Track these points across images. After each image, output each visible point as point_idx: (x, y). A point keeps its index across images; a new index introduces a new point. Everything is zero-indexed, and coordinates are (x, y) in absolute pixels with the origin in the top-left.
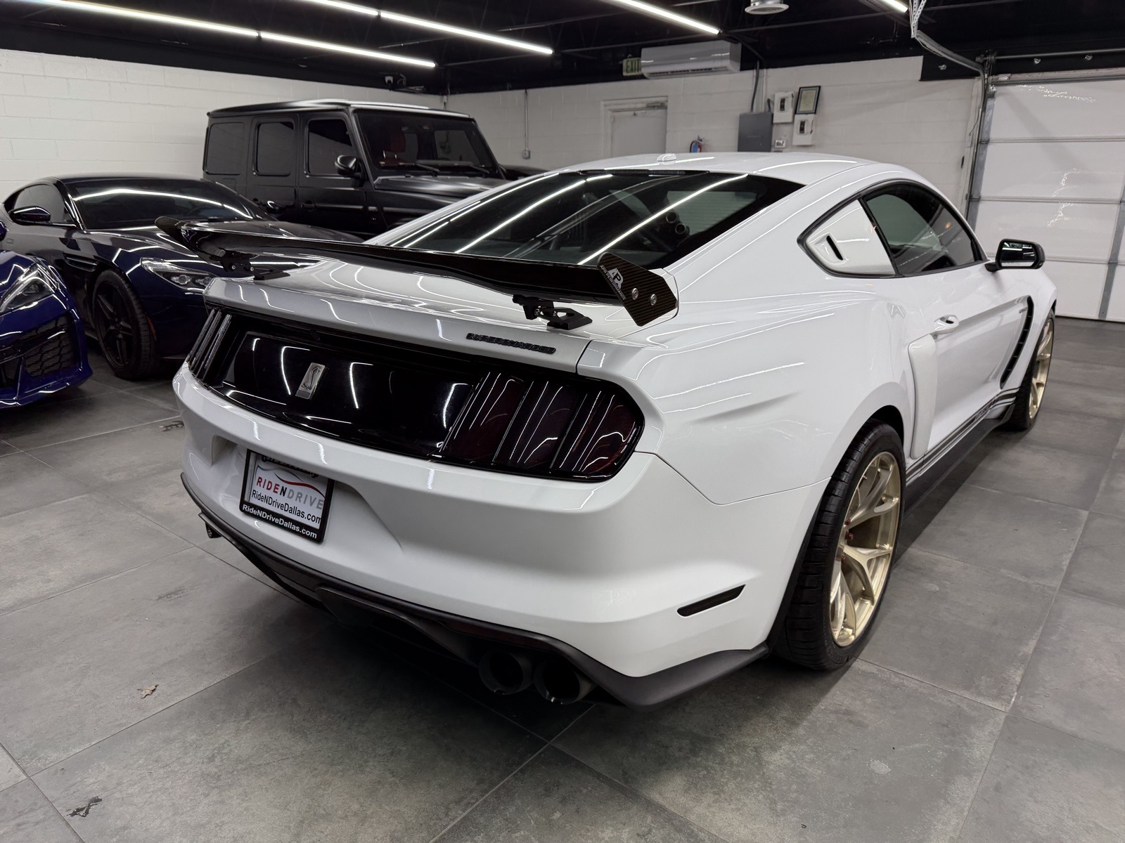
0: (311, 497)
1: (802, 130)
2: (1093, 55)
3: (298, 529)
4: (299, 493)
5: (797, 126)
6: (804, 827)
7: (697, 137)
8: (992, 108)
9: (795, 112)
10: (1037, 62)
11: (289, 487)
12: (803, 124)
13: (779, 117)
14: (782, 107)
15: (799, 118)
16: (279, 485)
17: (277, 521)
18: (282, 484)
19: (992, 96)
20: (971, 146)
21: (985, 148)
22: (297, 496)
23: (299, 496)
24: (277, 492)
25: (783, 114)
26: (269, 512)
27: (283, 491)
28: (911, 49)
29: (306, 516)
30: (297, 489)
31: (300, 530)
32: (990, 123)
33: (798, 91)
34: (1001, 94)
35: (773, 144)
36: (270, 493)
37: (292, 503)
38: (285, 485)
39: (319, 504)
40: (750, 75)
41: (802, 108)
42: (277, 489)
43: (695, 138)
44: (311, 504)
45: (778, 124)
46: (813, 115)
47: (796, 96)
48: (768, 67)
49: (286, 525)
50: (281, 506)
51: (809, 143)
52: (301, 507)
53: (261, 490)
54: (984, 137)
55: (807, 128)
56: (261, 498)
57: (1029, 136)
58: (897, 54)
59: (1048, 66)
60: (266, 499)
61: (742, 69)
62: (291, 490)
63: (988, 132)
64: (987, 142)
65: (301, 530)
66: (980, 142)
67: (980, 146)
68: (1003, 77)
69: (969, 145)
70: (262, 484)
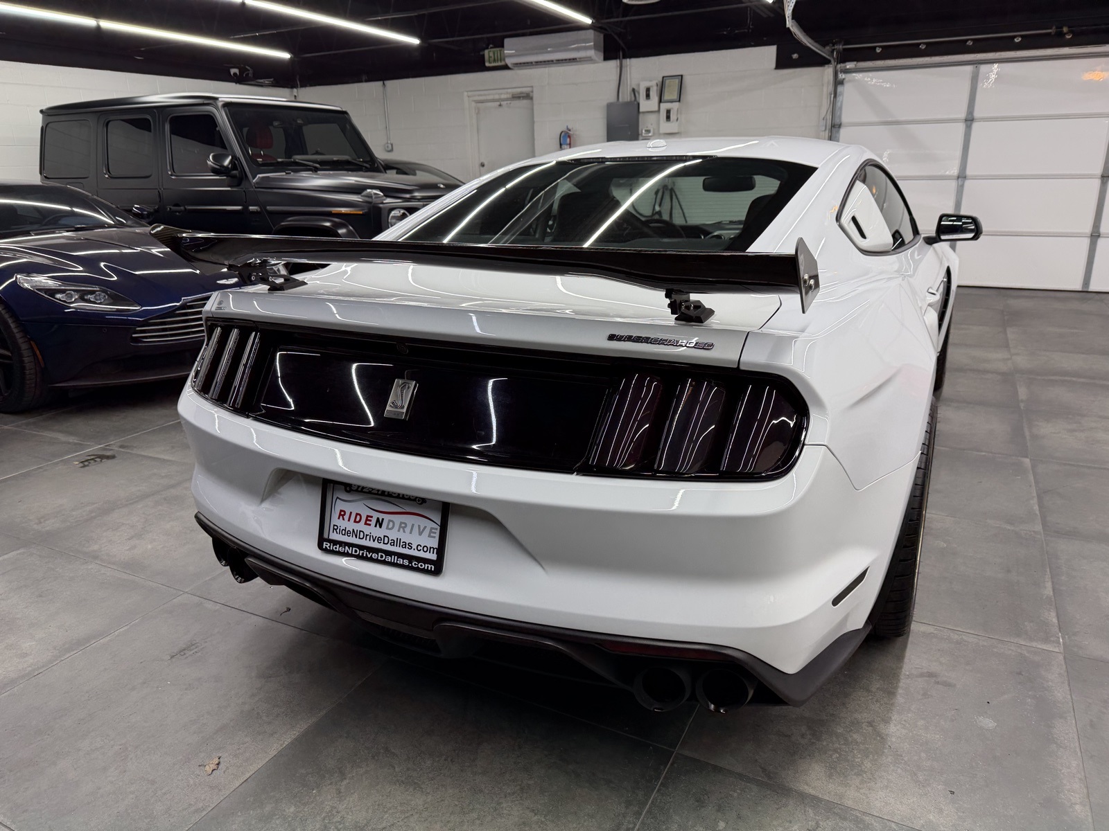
0: (419, 526)
1: (668, 118)
2: (927, 44)
3: (406, 562)
4: (401, 523)
5: (663, 114)
6: (952, 793)
7: (566, 127)
8: (842, 94)
9: (660, 101)
10: (878, 50)
11: (387, 517)
12: (668, 112)
13: (645, 105)
14: (648, 96)
15: (664, 106)
16: (372, 517)
17: (374, 556)
18: (376, 515)
19: (842, 83)
20: (825, 130)
21: (838, 132)
22: (400, 527)
23: (403, 526)
24: (370, 525)
25: (648, 102)
26: (361, 548)
27: (379, 523)
28: (765, 39)
29: (414, 546)
30: (398, 518)
31: (411, 563)
32: (841, 108)
33: (661, 79)
34: (850, 81)
35: (640, 132)
36: (361, 526)
37: (393, 535)
38: (381, 516)
39: (431, 532)
40: (613, 64)
41: (666, 97)
42: (370, 521)
43: (564, 129)
44: (420, 533)
45: (644, 113)
46: (677, 103)
47: (660, 84)
48: (630, 57)
49: (389, 559)
50: (379, 540)
51: (676, 131)
52: (406, 538)
53: (342, 524)
54: (837, 121)
55: (673, 116)
56: (346, 532)
57: (875, 119)
58: (752, 44)
59: (889, 54)
60: (355, 533)
61: (606, 58)
62: (390, 521)
63: (840, 117)
64: (840, 126)
65: (409, 563)
66: (833, 126)
67: (834, 130)
68: (850, 65)
69: (824, 128)
70: (346, 517)
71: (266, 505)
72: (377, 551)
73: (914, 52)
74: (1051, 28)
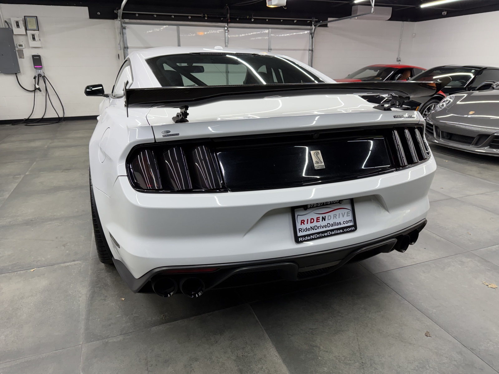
0: (342, 213)
1: (34, 39)
2: (157, 15)
3: (341, 231)
4: (334, 215)
5: (30, 37)
8: (125, 33)
9: (26, 30)
10: (137, 15)
11: (326, 215)
12: (33, 35)
13: (16, 31)
14: (18, 26)
15: (30, 32)
16: (319, 217)
17: (326, 234)
18: (321, 216)
19: (124, 28)
20: (121, 49)
21: (127, 51)
22: (334, 217)
23: (335, 216)
24: (319, 221)
25: (19, 29)
26: (318, 233)
27: (324, 219)
28: (81, 3)
29: (342, 223)
30: (332, 214)
31: (344, 230)
32: (126, 40)
33: (24, 18)
34: (128, 28)
35: (16, 46)
36: (315, 224)
37: (331, 222)
38: (324, 215)
39: (347, 214)
41: (29, 27)
42: (319, 219)
44: (343, 216)
45: (16, 35)
46: (38, 31)
47: (24, 20)
49: (333, 233)
50: (325, 226)
51: (40, 46)
52: (337, 221)
53: (304, 227)
54: (126, 46)
55: (37, 38)
56: (307, 230)
57: (142, 46)
58: (75, 4)
60: (312, 228)
62: (328, 216)
63: (127, 44)
64: (128, 48)
65: (343, 230)
66: (125, 48)
67: (126, 49)
68: (127, 20)
69: (120, 49)
70: (306, 222)
71: (247, 236)
72: (326, 232)
73: (151, 17)
74: (201, 14)
